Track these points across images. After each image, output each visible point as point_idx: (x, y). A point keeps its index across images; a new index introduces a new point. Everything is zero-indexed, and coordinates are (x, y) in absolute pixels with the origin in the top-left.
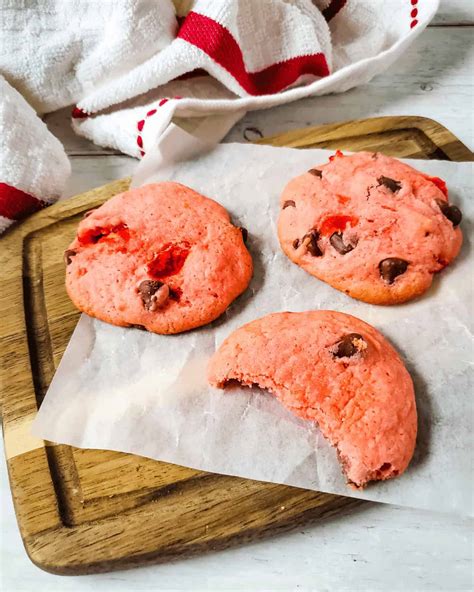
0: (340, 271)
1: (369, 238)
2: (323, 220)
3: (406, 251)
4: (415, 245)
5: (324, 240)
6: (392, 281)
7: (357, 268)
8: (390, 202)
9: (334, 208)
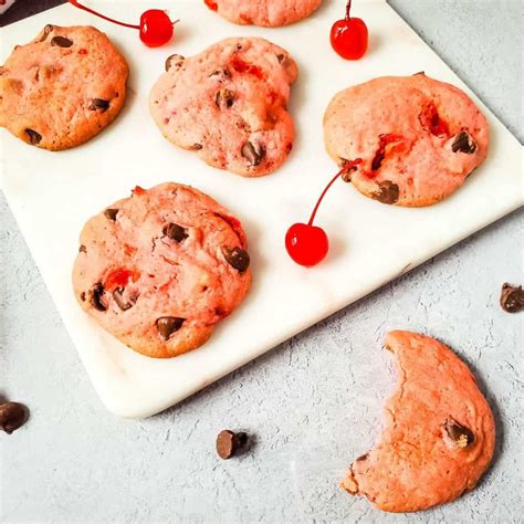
0: (120, 328)
1: (148, 294)
2: (107, 273)
3: (181, 308)
4: (191, 301)
5: (108, 295)
6: (167, 338)
7: (135, 326)
8: (172, 255)
9: (120, 259)
